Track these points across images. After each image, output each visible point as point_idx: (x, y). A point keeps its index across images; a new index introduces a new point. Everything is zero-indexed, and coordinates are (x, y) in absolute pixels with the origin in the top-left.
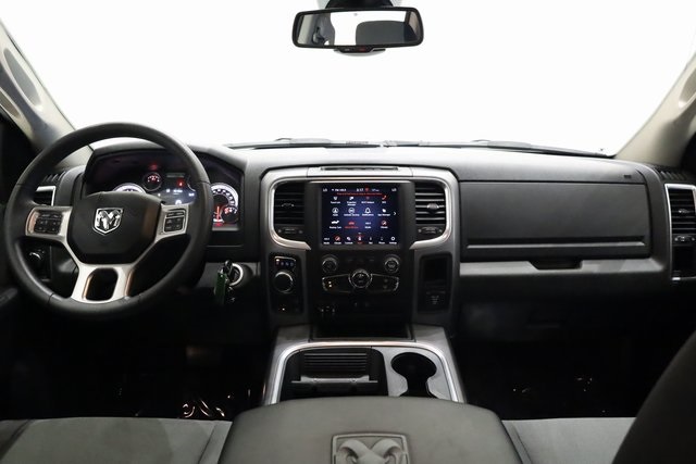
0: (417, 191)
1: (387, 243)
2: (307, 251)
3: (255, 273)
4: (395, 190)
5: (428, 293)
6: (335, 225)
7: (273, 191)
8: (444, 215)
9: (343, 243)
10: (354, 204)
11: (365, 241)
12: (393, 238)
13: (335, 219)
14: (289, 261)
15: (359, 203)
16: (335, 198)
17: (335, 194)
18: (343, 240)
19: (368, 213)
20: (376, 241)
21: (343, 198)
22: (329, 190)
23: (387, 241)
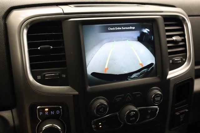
0: (166, 25)
2: (74, 95)
5: (177, 114)
14: (55, 110)
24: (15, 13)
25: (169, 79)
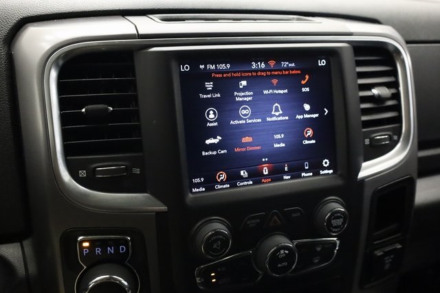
0: (359, 63)
1: (316, 174)
2: (158, 213)
3: (21, 270)
4: (322, 63)
5: (379, 253)
6: (213, 147)
7: (54, 74)
8: (397, 108)
9: (233, 186)
10: (247, 96)
11: (276, 174)
12: (326, 163)
13: (212, 133)
14: (116, 243)
15: (258, 94)
16: (209, 86)
17: (208, 76)
18: (233, 179)
19: (277, 115)
20: (296, 172)
21: (227, 86)
22: (194, 66)
23: (316, 168)
24: (32, 31)
25: (363, 180)
